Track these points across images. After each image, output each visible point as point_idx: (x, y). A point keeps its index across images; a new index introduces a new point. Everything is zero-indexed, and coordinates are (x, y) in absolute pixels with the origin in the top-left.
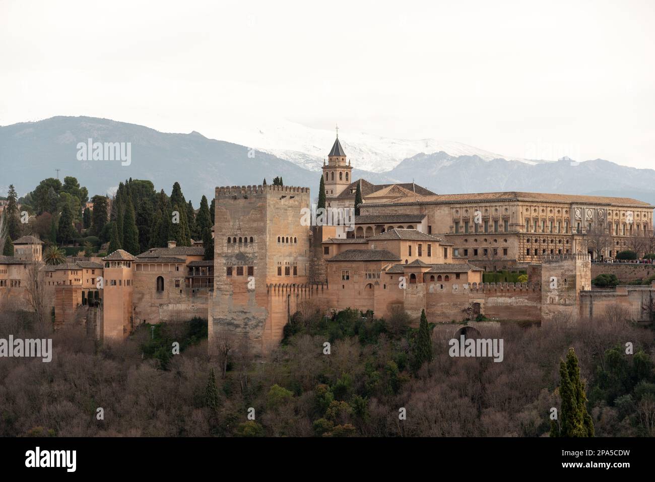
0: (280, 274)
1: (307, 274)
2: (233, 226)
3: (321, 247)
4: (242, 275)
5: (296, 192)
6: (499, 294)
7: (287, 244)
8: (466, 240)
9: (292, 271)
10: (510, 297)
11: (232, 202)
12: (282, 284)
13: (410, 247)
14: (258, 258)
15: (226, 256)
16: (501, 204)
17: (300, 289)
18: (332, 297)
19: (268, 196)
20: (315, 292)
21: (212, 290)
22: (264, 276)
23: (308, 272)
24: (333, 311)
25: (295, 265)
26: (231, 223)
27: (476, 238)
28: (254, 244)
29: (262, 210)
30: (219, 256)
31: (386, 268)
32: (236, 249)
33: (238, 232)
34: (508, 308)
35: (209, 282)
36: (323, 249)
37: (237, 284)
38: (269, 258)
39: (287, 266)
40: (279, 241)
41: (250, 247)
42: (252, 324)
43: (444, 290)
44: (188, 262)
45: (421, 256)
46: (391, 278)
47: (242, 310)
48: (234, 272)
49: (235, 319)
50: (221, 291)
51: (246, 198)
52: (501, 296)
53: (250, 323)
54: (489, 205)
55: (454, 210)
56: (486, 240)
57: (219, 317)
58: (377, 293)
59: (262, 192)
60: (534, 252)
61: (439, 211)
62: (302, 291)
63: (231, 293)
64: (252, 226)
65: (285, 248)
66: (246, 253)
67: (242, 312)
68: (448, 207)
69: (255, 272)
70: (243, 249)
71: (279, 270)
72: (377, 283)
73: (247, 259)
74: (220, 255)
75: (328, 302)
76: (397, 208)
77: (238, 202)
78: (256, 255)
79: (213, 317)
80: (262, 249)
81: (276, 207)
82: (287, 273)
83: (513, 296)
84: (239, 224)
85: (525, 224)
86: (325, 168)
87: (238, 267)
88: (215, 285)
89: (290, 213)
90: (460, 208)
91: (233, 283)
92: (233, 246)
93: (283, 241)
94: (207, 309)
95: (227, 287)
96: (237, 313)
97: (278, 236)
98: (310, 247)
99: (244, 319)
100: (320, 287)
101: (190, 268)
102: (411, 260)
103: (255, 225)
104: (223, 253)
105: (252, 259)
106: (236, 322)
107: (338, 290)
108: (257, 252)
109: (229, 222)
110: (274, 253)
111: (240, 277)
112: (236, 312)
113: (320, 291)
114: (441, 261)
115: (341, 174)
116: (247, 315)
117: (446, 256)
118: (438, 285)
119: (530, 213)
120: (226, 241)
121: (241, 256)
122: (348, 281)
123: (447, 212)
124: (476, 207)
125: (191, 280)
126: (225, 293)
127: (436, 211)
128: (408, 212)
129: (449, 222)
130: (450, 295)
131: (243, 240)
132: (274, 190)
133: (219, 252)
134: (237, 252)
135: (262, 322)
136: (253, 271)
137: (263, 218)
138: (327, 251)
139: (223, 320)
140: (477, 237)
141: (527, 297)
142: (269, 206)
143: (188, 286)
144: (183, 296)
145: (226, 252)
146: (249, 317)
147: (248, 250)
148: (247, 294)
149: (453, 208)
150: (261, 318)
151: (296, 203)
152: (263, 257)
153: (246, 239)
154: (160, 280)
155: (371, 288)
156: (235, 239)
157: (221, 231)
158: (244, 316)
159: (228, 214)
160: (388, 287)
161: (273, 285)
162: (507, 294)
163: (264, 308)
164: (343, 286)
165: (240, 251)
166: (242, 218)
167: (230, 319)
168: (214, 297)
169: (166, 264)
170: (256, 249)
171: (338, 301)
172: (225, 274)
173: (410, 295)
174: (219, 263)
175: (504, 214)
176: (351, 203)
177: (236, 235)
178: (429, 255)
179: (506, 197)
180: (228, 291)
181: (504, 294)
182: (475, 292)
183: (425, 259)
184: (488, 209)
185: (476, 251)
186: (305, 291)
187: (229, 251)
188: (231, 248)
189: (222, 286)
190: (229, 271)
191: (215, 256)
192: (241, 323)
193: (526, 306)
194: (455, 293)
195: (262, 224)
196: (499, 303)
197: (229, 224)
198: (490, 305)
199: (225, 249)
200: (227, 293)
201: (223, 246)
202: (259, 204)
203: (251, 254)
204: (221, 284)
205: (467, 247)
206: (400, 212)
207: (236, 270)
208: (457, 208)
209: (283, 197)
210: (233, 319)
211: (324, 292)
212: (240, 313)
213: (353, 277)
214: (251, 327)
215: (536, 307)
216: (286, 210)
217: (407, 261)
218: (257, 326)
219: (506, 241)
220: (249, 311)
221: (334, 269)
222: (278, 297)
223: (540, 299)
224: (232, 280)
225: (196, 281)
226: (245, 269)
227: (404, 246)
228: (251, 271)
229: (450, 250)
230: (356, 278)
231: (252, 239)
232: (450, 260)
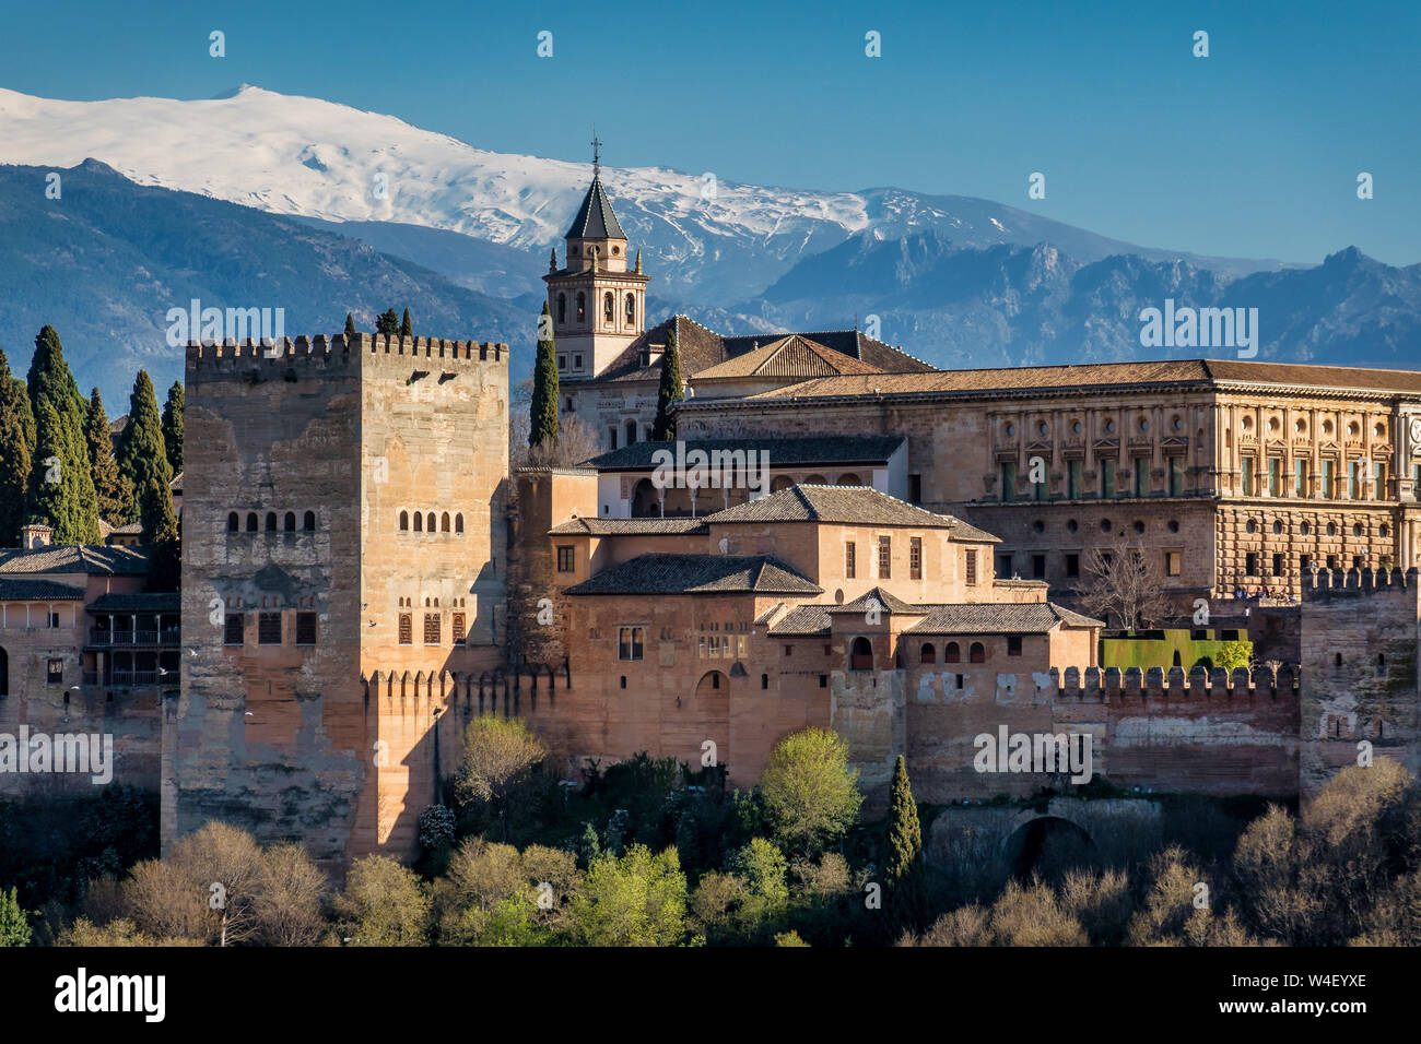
0: (405, 636)
1: (500, 640)
2: (247, 472)
3: (549, 550)
4: (279, 640)
5: (462, 360)
6: (1155, 706)
7: (431, 537)
8: (1040, 526)
9: (447, 628)
10: (1193, 717)
11: (242, 391)
12: (414, 674)
13: (851, 547)
14: (332, 584)
15: (221, 578)
16: (1160, 400)
17: (475, 691)
18: (585, 718)
19: (368, 373)
20: (525, 698)
21: (174, 694)
22: (352, 644)
23: (502, 630)
24: (586, 766)
25: (459, 609)
26: (240, 466)
27: (1072, 516)
28: (319, 537)
29: (347, 420)
30: (197, 577)
31: (769, 616)
32: (258, 555)
33: (263, 497)
34: (1184, 753)
35: (164, 667)
36: (555, 551)
37: (259, 672)
38: (371, 586)
39: (433, 610)
40: (404, 526)
41: (305, 545)
42: (312, 808)
43: (969, 693)
44: (91, 597)
45: (889, 576)
46: (788, 651)
47: (278, 761)
48: (251, 633)
49: (252, 793)
50: (206, 695)
51: (291, 378)
52: (1164, 714)
53: (304, 806)
54: (1118, 404)
55: (999, 422)
56: (1106, 525)
57: (198, 785)
58: (738, 702)
59: (345, 360)
60: (1269, 562)
61: (946, 425)
62: (482, 696)
63: (238, 702)
64: (309, 474)
65: (424, 550)
66: (290, 567)
67: (278, 768)
68: (978, 409)
69: (323, 631)
70: (280, 554)
71: (405, 622)
72: (738, 670)
73: (295, 585)
74: (201, 573)
75: (570, 735)
76: (802, 417)
77: (264, 390)
78: (326, 572)
79: (177, 785)
80: (346, 551)
81: (396, 408)
82: (432, 634)
83: (1204, 714)
84: (268, 468)
85: (1239, 469)
86: (554, 277)
87: (263, 617)
88: (184, 676)
89: (442, 429)
90: (1019, 414)
91: (246, 669)
92: (246, 544)
93: (418, 527)
94: (156, 760)
95: (227, 682)
96: (260, 773)
97: (399, 511)
98: (510, 545)
99: (285, 792)
100: (543, 682)
101: (99, 617)
102: (854, 591)
103: (322, 470)
104: (212, 566)
105: (311, 586)
106: (255, 803)
107: (605, 692)
108: (331, 565)
109: (231, 459)
110: (386, 568)
111: (271, 652)
112: (255, 769)
113: (543, 698)
114: (957, 594)
115: (609, 297)
116: (295, 780)
117: (971, 577)
118: (946, 675)
119: (1258, 433)
120: (223, 526)
121: (274, 578)
122: (637, 662)
123: (974, 429)
124: (1073, 410)
125: (100, 657)
126: (219, 702)
127: (938, 425)
128: (841, 429)
129: (981, 459)
130: (987, 709)
131: (281, 524)
132: (387, 350)
133: (199, 564)
134: (259, 562)
135: (345, 802)
136: (314, 627)
137: (350, 448)
138: (567, 563)
139: (212, 794)
140: (1077, 515)
141: (1251, 717)
142: (371, 405)
143: (89, 679)
144: (76, 710)
145: (223, 561)
146: (299, 785)
147: (296, 555)
148: (296, 707)
149: (994, 415)
150: (344, 787)
151: (463, 396)
152: (350, 581)
153: (290, 519)
155: (716, 685)
156: (252, 522)
157: (206, 493)
158: (285, 782)
159: (230, 432)
160: (776, 684)
161: (382, 673)
162: (1182, 706)
163: (351, 753)
164: (624, 679)
165: (269, 558)
166: (276, 445)
167: (238, 791)
168: (181, 716)
169: (17, 605)
170: (325, 554)
171: (605, 732)
172: (220, 640)
173: (851, 711)
174: (200, 604)
175: (1168, 432)
176: (641, 399)
177: (258, 505)
178: (916, 574)
179: (1175, 376)
180: (228, 697)
181: (1171, 706)
182: (1075, 699)
183: (902, 589)
184: (1115, 417)
185: (1072, 561)
186: (494, 696)
187: (234, 560)
188: (241, 551)
189: (209, 680)
190: (234, 629)
191: (186, 577)
192: (275, 805)
193: (1247, 746)
194: (1005, 702)
195: (345, 467)
196: (1156, 736)
197: (234, 470)
198: (1122, 743)
199: (220, 554)
200: (226, 703)
201: (212, 543)
202: (337, 399)
203: (308, 571)
204: (205, 671)
205: (1042, 546)
206: (814, 429)
207: (257, 623)
208: (1007, 414)
209: (417, 376)
210: (246, 791)
211: (557, 700)
212: (271, 774)
213: (654, 647)
214: (307, 820)
215: (1281, 750)
216: (429, 420)
217: (839, 595)
218: (327, 815)
219: (1174, 526)
220: (298, 765)
221: (592, 623)
222: (400, 717)
223: (1293, 722)
224: (241, 659)
225: (118, 660)
226: (288, 620)
227: (831, 542)
228: (307, 630)
229: (985, 557)
230: (667, 651)
231: (310, 518)
232: (989, 590)
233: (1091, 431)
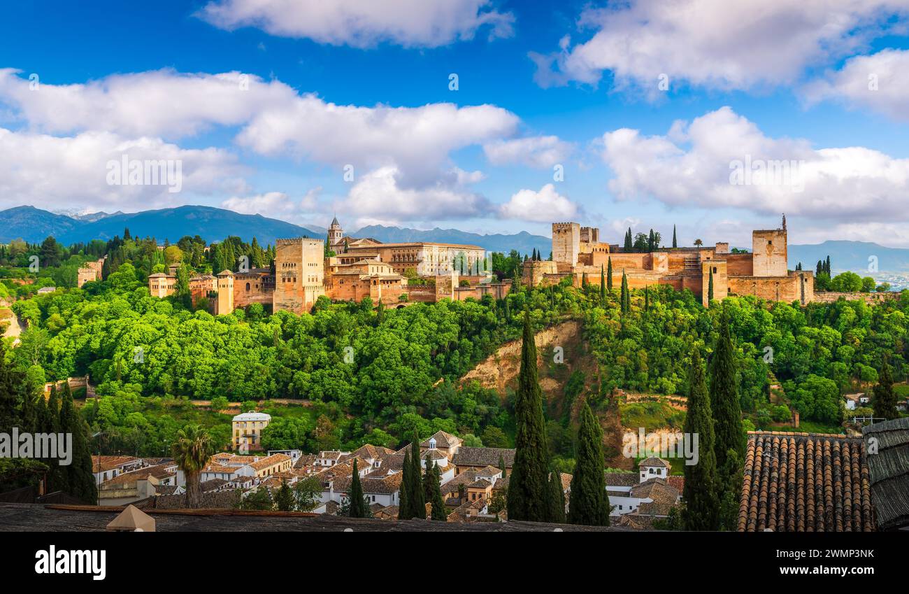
0: (309, 281)
2: (285, 258)
3: (330, 269)
4: (290, 282)
5: (317, 242)
7: (315, 267)
8: (399, 265)
9: (315, 280)
10: (421, 291)
11: (285, 246)
12: (310, 286)
13: (373, 268)
14: (298, 274)
15: (282, 273)
16: (416, 248)
17: (319, 289)
18: (335, 293)
19: (303, 244)
20: (327, 290)
21: (275, 289)
22: (301, 282)
23: (323, 280)
24: (336, 299)
25: (317, 277)
27: (403, 264)
28: (296, 267)
29: (300, 250)
30: (278, 273)
31: (361, 278)
32: (287, 269)
34: (420, 296)
35: (273, 286)
37: (288, 286)
38: (304, 274)
39: (313, 277)
40: (309, 265)
41: (294, 268)
42: (296, 305)
43: (390, 288)
44: (262, 276)
45: (378, 272)
46: (364, 283)
47: (290, 299)
48: (286, 280)
49: (287, 303)
50: (280, 290)
51: (292, 245)
52: (417, 291)
53: (294, 305)
54: (410, 248)
55: (393, 251)
56: (408, 265)
57: (279, 302)
58: (357, 290)
59: (300, 242)
60: (431, 270)
61: (386, 251)
63: (285, 290)
64: (295, 258)
65: (312, 269)
68: (390, 249)
69: (297, 280)
70: (290, 269)
71: (309, 279)
72: (357, 285)
73: (293, 274)
76: (365, 250)
77: (288, 246)
78: (297, 272)
79: (275, 303)
80: (300, 269)
81: (307, 249)
82: (313, 280)
83: (423, 291)
84: (289, 257)
85: (426, 257)
87: (288, 278)
88: (276, 287)
89: (314, 252)
90: (396, 250)
91: (286, 286)
92: (285, 268)
93: (311, 265)
94: (272, 299)
95: (283, 288)
96: (288, 300)
97: (308, 263)
98: (325, 268)
100: (329, 287)
101: (263, 279)
102: (373, 274)
103: (297, 257)
104: (280, 271)
105: (295, 274)
106: (287, 305)
107: (338, 289)
110: (306, 271)
113: (329, 290)
114: (388, 274)
115: (337, 233)
117: (390, 272)
118: (387, 286)
119: (429, 252)
120: (282, 265)
121: (289, 273)
122: (343, 285)
123: (390, 252)
124: (403, 249)
125: (264, 284)
126: (282, 291)
128: (371, 252)
129: (391, 256)
130: (392, 290)
132: (306, 240)
133: (278, 271)
134: (287, 271)
135: (300, 304)
137: (300, 254)
138: (332, 271)
139: (281, 304)
141: (429, 291)
142: (304, 249)
143: (262, 287)
144: (260, 292)
145: (282, 271)
146: (294, 302)
147: (293, 270)
148: (293, 291)
150: (300, 302)
151: (317, 247)
152: (301, 273)
153: (292, 264)
154: (248, 284)
155: (354, 287)
156: (286, 264)
157: (279, 261)
158: (291, 302)
159: (283, 252)
160: (363, 287)
161: (306, 286)
162: (419, 290)
163: (301, 297)
164: (341, 287)
166: (289, 254)
167: (285, 303)
168: (276, 293)
169: (251, 278)
170: (297, 270)
171: (338, 294)
172: (282, 282)
173: (373, 291)
174: (279, 277)
175: (417, 252)
177: (287, 262)
178: (382, 272)
179: (418, 244)
182: (405, 289)
183: (380, 274)
184: (409, 250)
185: (404, 270)
186: (322, 289)
187: (284, 270)
190: (284, 280)
191: (276, 273)
192: (290, 305)
193: (428, 295)
194: (395, 289)
195: (300, 257)
197: (283, 257)
198: (411, 295)
199: (281, 269)
202: (299, 248)
203: (295, 272)
204: (280, 286)
205: (399, 268)
206: (367, 251)
208: (394, 249)
209: (310, 244)
211: (331, 289)
213: (345, 282)
214: (295, 307)
215: (433, 295)
216: (312, 251)
217: (371, 274)
219: (417, 265)
220: (293, 300)
221: (336, 279)
222: (309, 293)
223: (435, 292)
224: (285, 284)
225: (266, 285)
226: (292, 279)
227: (370, 267)
228: (295, 280)
229: (392, 269)
230: (347, 283)
231: (295, 264)
232: (392, 274)
233: (406, 252)
